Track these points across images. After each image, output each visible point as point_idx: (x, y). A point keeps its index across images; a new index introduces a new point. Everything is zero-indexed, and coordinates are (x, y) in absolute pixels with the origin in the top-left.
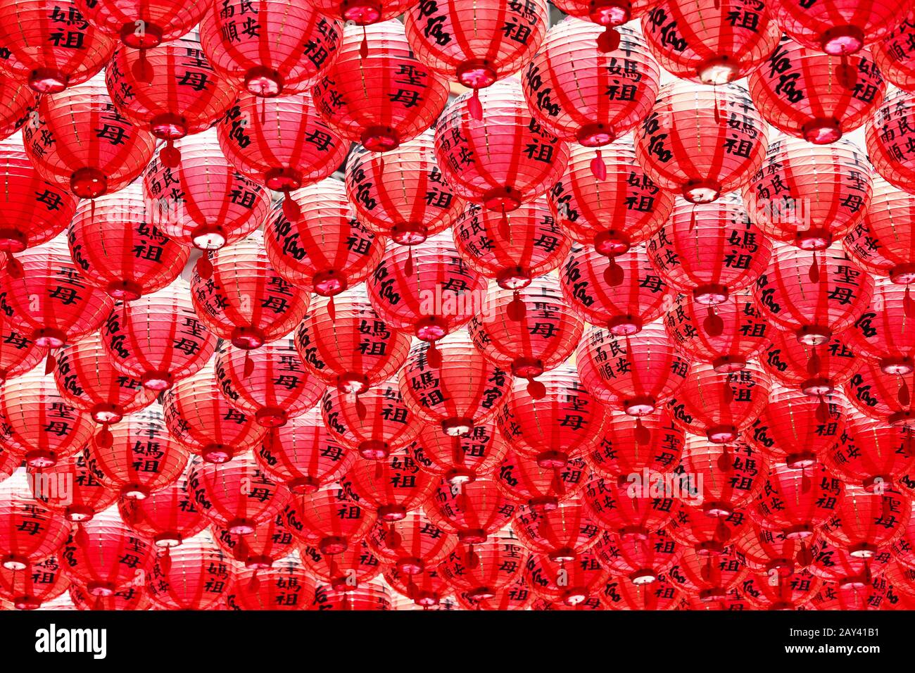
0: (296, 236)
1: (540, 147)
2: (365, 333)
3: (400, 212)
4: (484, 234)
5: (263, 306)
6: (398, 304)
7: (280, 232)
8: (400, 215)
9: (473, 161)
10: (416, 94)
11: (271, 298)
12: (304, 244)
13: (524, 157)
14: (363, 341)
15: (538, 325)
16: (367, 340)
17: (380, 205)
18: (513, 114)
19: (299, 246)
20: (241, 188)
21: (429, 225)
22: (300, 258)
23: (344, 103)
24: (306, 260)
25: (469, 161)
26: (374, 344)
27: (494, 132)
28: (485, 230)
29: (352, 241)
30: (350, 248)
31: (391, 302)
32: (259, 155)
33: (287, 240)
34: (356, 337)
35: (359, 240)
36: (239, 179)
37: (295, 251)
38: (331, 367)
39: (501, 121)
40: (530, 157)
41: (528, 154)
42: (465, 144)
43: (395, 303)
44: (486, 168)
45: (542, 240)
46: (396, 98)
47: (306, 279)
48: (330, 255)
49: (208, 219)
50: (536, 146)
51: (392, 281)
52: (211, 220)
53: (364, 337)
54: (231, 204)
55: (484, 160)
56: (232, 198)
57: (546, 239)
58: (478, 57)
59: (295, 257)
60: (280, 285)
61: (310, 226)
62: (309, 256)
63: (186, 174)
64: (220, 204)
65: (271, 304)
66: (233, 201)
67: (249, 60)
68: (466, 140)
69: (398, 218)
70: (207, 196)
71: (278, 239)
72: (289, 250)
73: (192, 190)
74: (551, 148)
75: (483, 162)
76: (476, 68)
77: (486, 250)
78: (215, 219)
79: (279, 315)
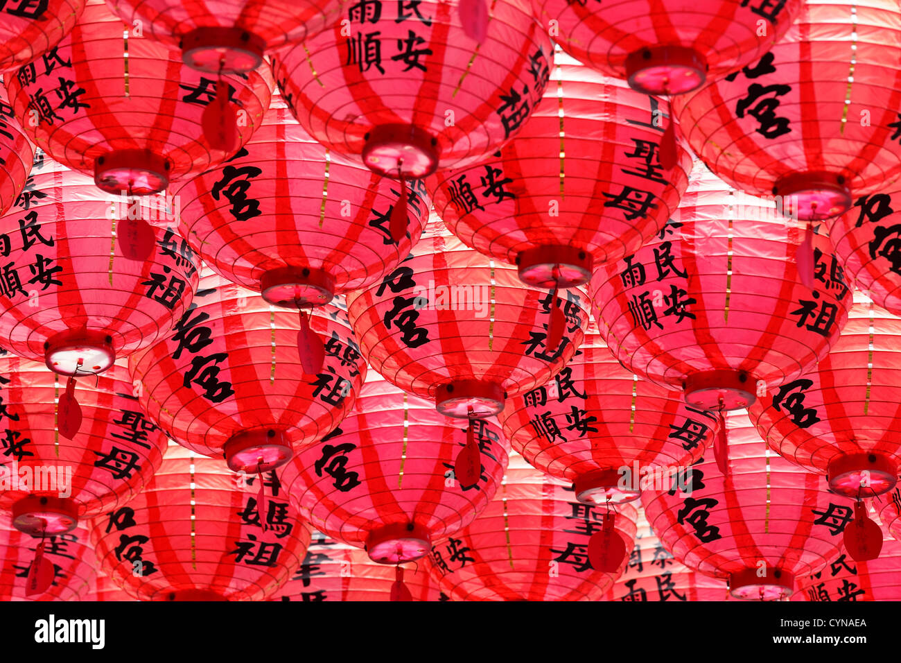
0: (220, 357)
1: (820, 308)
2: (250, 522)
3: (471, 361)
4: (580, 404)
5: (98, 464)
6: (354, 492)
7: (185, 343)
8: (469, 368)
9: (692, 316)
10: (651, 196)
11: (115, 451)
12: (233, 376)
13: (790, 323)
14: (244, 538)
15: (571, 546)
16: (252, 537)
17: (438, 344)
18: (783, 238)
19: (222, 377)
20: (167, 270)
21: (511, 387)
22: (219, 399)
23: (512, 196)
24: (229, 407)
25: (683, 314)
26: (264, 545)
27: (746, 270)
28: (584, 397)
29: (323, 381)
30: (315, 394)
31: (338, 486)
32: (272, 238)
33: (198, 362)
34: (233, 528)
35: (336, 379)
36: (168, 252)
37: (211, 386)
38: (167, 576)
39: (761, 249)
40: (800, 324)
41: (798, 318)
42: (682, 283)
43: (347, 489)
44: (714, 333)
45: (685, 429)
46: (616, 202)
47: (214, 437)
48: (278, 405)
49: (92, 320)
50: (814, 305)
51: (349, 447)
52: (96, 322)
53: (246, 530)
54: (144, 299)
55: (715, 319)
56: (148, 288)
57: (691, 428)
58: (829, 169)
59: (209, 396)
60: (134, 426)
61: (251, 342)
62: (238, 400)
63: (71, 232)
64: (124, 298)
65: (112, 463)
66: (149, 295)
67: (389, 111)
68: (685, 275)
69: (464, 372)
70: (103, 280)
71: (177, 355)
72: (199, 381)
73: (77, 265)
74: (834, 308)
75: (712, 323)
76: (820, 188)
77: (575, 433)
78: (106, 322)
79: (120, 482)
